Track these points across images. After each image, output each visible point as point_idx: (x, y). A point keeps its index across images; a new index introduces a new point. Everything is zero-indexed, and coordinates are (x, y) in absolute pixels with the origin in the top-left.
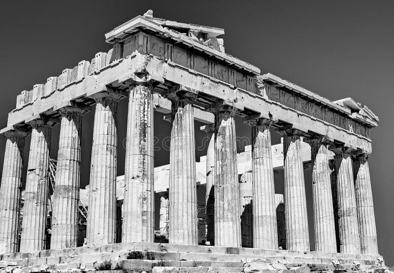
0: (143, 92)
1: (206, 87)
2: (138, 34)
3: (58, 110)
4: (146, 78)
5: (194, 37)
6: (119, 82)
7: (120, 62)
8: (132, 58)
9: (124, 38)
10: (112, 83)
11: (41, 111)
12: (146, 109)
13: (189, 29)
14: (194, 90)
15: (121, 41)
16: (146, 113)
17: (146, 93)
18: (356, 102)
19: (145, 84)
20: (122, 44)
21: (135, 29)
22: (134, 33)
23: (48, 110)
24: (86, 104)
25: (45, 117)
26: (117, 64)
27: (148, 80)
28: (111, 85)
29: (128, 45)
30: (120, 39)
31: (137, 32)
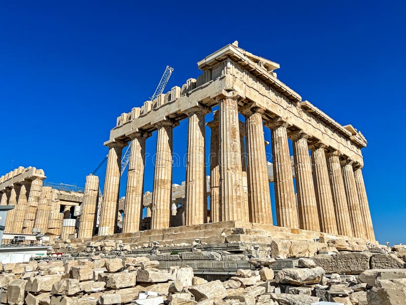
0: (231, 104)
1: (270, 106)
2: (226, 60)
3: (154, 125)
4: (233, 94)
5: (263, 67)
6: (211, 98)
7: (210, 83)
8: (221, 79)
9: (214, 64)
10: (203, 100)
11: (139, 126)
12: (234, 117)
13: (259, 60)
14: (263, 107)
15: (210, 68)
16: (234, 120)
17: (234, 106)
18: (355, 128)
19: (233, 99)
20: (211, 70)
21: (224, 56)
22: (222, 60)
23: (146, 125)
24: (176, 119)
25: (142, 131)
26: (207, 86)
27: (235, 95)
28: (202, 101)
29: (216, 70)
30: (209, 66)
31: (225, 59)
